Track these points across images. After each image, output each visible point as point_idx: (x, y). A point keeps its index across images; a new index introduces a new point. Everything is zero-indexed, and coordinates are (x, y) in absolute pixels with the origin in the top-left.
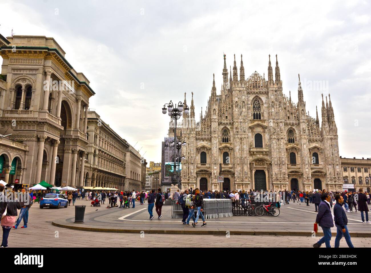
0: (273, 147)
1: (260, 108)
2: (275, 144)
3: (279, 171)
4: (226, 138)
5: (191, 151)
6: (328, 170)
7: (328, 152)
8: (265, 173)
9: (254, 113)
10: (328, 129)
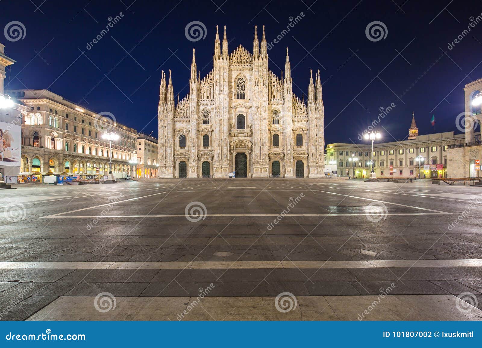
0: (255, 128)
1: (244, 87)
2: (257, 125)
3: (260, 154)
4: (207, 120)
5: (167, 134)
6: (311, 152)
7: (312, 133)
8: (246, 155)
9: (238, 92)
10: (313, 108)
